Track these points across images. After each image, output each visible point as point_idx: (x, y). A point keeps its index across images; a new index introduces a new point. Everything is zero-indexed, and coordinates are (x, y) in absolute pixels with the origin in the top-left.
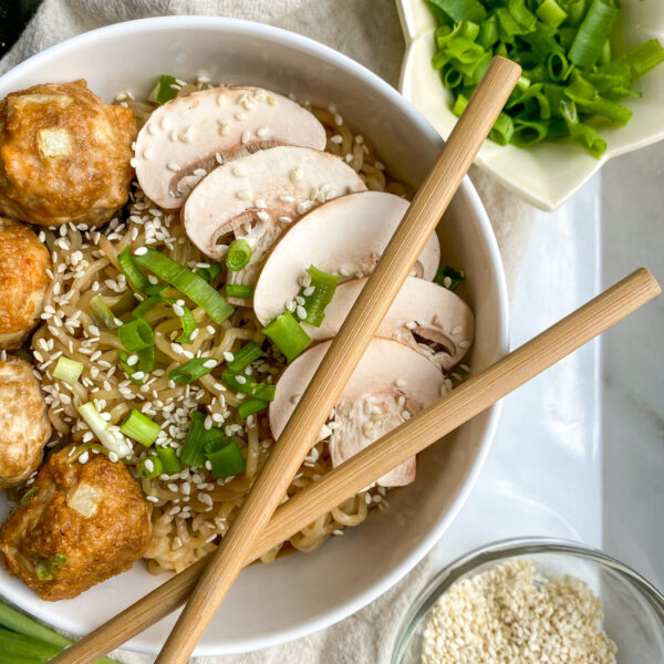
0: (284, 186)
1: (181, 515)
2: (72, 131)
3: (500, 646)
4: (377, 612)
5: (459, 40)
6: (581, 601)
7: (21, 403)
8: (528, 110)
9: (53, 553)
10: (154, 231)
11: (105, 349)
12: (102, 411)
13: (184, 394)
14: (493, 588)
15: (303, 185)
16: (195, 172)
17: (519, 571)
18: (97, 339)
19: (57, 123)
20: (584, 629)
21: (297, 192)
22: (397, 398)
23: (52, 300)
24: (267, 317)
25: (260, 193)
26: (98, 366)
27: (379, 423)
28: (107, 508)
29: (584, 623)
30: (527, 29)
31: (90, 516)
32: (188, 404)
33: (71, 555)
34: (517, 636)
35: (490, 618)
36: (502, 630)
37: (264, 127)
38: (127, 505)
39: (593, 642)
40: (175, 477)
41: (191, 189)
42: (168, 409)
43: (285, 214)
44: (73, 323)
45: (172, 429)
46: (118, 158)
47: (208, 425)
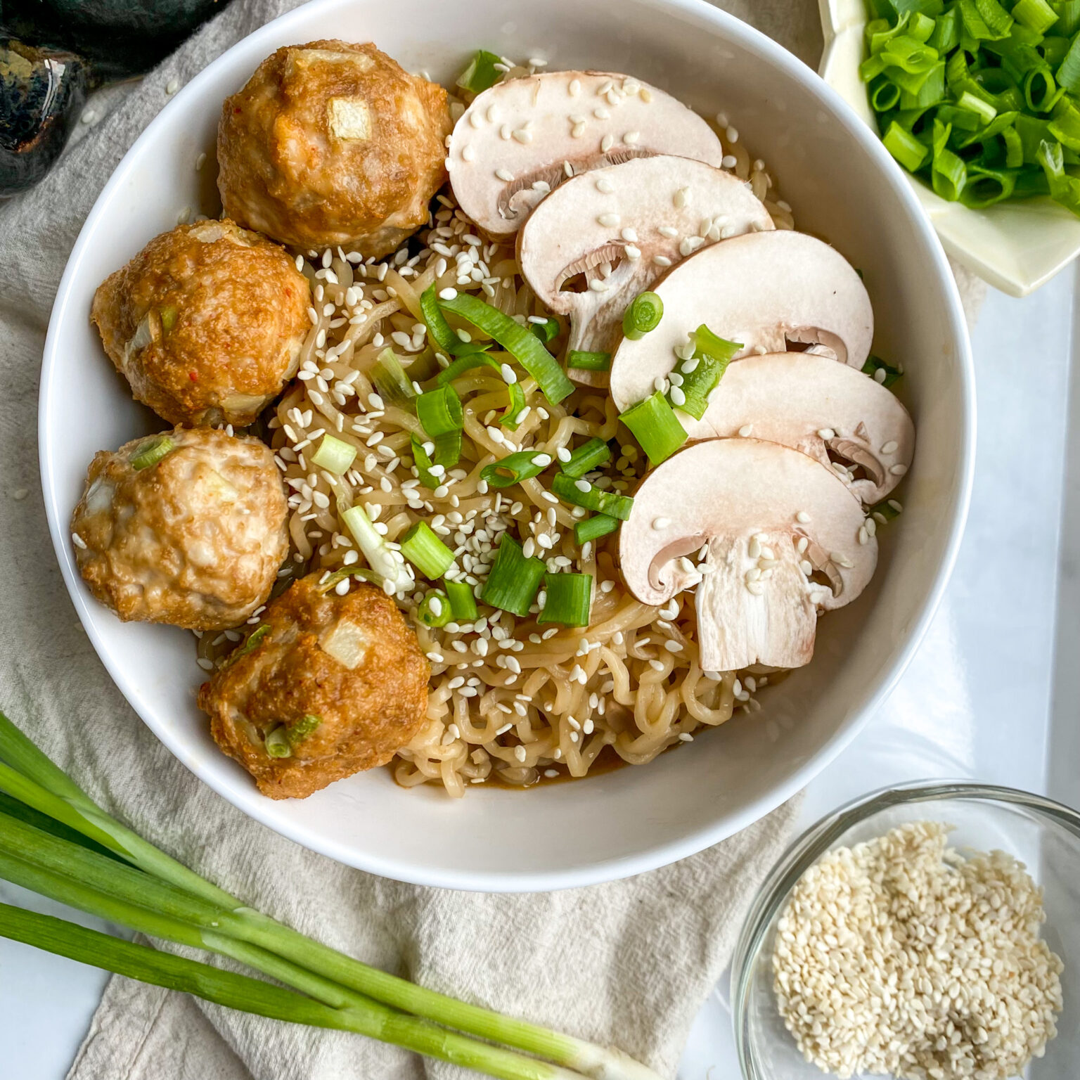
0: (665, 213)
1: (461, 692)
2: (373, 106)
3: (890, 952)
4: (706, 888)
5: (903, 40)
6: (1014, 891)
7: (260, 498)
8: (987, 153)
9: (299, 715)
10: (470, 266)
11: (389, 430)
12: (377, 521)
13: (493, 507)
14: (883, 865)
15: (691, 213)
16: (536, 185)
17: (924, 840)
18: (381, 414)
19: (355, 92)
20: (1015, 934)
21: (682, 223)
22: (795, 541)
23: (314, 355)
24: (626, 399)
25: (629, 220)
26: (377, 454)
27: (769, 572)
28: (379, 658)
29: (1015, 927)
30: (999, 33)
31: (353, 667)
32: (494, 524)
33: (326, 718)
34: (916, 938)
35: (875, 911)
36: (893, 928)
37: (632, 131)
38: (402, 659)
39: (1028, 953)
40: (467, 628)
41: (531, 209)
42: (467, 528)
43: (662, 252)
44: (345, 388)
45: (466, 558)
46: (429, 155)
47: (529, 550)
